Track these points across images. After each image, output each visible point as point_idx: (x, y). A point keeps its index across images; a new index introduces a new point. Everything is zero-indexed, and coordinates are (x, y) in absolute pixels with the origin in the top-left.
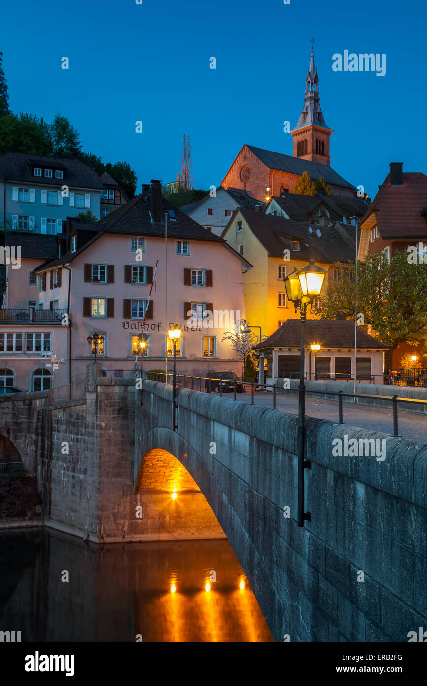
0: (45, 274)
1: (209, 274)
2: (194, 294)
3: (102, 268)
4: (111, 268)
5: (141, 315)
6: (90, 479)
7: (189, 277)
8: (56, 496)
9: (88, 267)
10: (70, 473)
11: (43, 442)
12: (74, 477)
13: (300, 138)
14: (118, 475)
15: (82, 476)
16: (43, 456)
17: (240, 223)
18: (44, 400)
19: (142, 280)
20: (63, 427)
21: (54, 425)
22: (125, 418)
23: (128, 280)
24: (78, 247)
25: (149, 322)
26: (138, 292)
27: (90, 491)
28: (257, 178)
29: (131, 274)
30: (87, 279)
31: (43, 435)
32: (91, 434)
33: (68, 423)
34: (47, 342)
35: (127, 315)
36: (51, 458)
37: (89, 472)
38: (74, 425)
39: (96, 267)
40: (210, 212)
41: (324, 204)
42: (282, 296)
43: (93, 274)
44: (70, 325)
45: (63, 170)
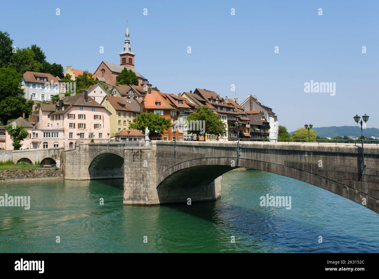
0: (53, 116)
1: (100, 116)
2: (97, 121)
3: (72, 115)
4: (74, 115)
5: (82, 127)
7: (95, 117)
10: (72, 166)
12: (73, 166)
13: (123, 57)
15: (75, 166)
16: (63, 163)
17: (107, 100)
18: (63, 149)
19: (82, 118)
20: (69, 155)
21: (66, 155)
23: (79, 118)
24: (65, 109)
25: (85, 129)
26: (81, 121)
27: (78, 169)
28: (108, 74)
29: (80, 116)
30: (68, 118)
31: (63, 157)
32: (78, 156)
33: (71, 154)
34: (57, 135)
35: (79, 127)
36: (65, 163)
37: (77, 165)
38: (73, 154)
40: (95, 92)
41: (132, 89)
42: (120, 121)
43: (69, 116)
44: (64, 131)
45: (47, 78)
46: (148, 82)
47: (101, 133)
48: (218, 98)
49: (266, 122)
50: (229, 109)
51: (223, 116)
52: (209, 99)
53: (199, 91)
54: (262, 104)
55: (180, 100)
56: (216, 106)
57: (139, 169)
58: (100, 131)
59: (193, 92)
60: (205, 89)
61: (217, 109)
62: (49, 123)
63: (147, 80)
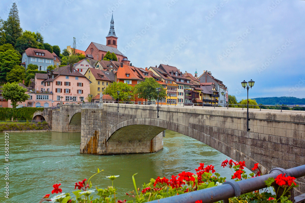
0: (45, 83)
1: (82, 84)
2: (80, 88)
3: (60, 82)
4: (62, 82)
5: (68, 92)
6: (61, 122)
7: (78, 84)
8: (53, 126)
9: (56, 82)
10: (56, 122)
11: (50, 116)
13: (109, 39)
14: (66, 121)
15: (59, 122)
16: (50, 119)
17: (89, 71)
18: (50, 109)
19: (68, 85)
20: (55, 113)
21: (53, 113)
22: (67, 111)
23: (65, 85)
24: (54, 77)
25: (70, 94)
26: (67, 87)
27: (61, 124)
28: (95, 52)
30: (56, 84)
31: (50, 115)
32: (61, 114)
33: (56, 113)
34: (48, 97)
35: (65, 92)
36: (52, 119)
38: (57, 113)
39: (58, 82)
40: (82, 65)
41: (112, 64)
42: (99, 88)
43: (58, 83)
44: (53, 94)
45: (44, 53)
46: (127, 59)
47: (83, 97)
48: (178, 72)
49: (216, 92)
50: (186, 80)
51: (180, 86)
52: (170, 72)
53: (163, 66)
54: (215, 78)
55: (146, 73)
56: (175, 78)
57: (93, 126)
58: (82, 95)
59: (158, 67)
60: (168, 65)
61: (176, 80)
62: (42, 88)
63: (126, 58)
